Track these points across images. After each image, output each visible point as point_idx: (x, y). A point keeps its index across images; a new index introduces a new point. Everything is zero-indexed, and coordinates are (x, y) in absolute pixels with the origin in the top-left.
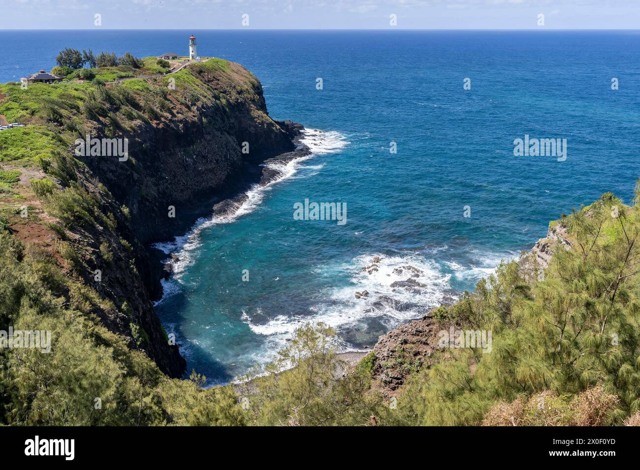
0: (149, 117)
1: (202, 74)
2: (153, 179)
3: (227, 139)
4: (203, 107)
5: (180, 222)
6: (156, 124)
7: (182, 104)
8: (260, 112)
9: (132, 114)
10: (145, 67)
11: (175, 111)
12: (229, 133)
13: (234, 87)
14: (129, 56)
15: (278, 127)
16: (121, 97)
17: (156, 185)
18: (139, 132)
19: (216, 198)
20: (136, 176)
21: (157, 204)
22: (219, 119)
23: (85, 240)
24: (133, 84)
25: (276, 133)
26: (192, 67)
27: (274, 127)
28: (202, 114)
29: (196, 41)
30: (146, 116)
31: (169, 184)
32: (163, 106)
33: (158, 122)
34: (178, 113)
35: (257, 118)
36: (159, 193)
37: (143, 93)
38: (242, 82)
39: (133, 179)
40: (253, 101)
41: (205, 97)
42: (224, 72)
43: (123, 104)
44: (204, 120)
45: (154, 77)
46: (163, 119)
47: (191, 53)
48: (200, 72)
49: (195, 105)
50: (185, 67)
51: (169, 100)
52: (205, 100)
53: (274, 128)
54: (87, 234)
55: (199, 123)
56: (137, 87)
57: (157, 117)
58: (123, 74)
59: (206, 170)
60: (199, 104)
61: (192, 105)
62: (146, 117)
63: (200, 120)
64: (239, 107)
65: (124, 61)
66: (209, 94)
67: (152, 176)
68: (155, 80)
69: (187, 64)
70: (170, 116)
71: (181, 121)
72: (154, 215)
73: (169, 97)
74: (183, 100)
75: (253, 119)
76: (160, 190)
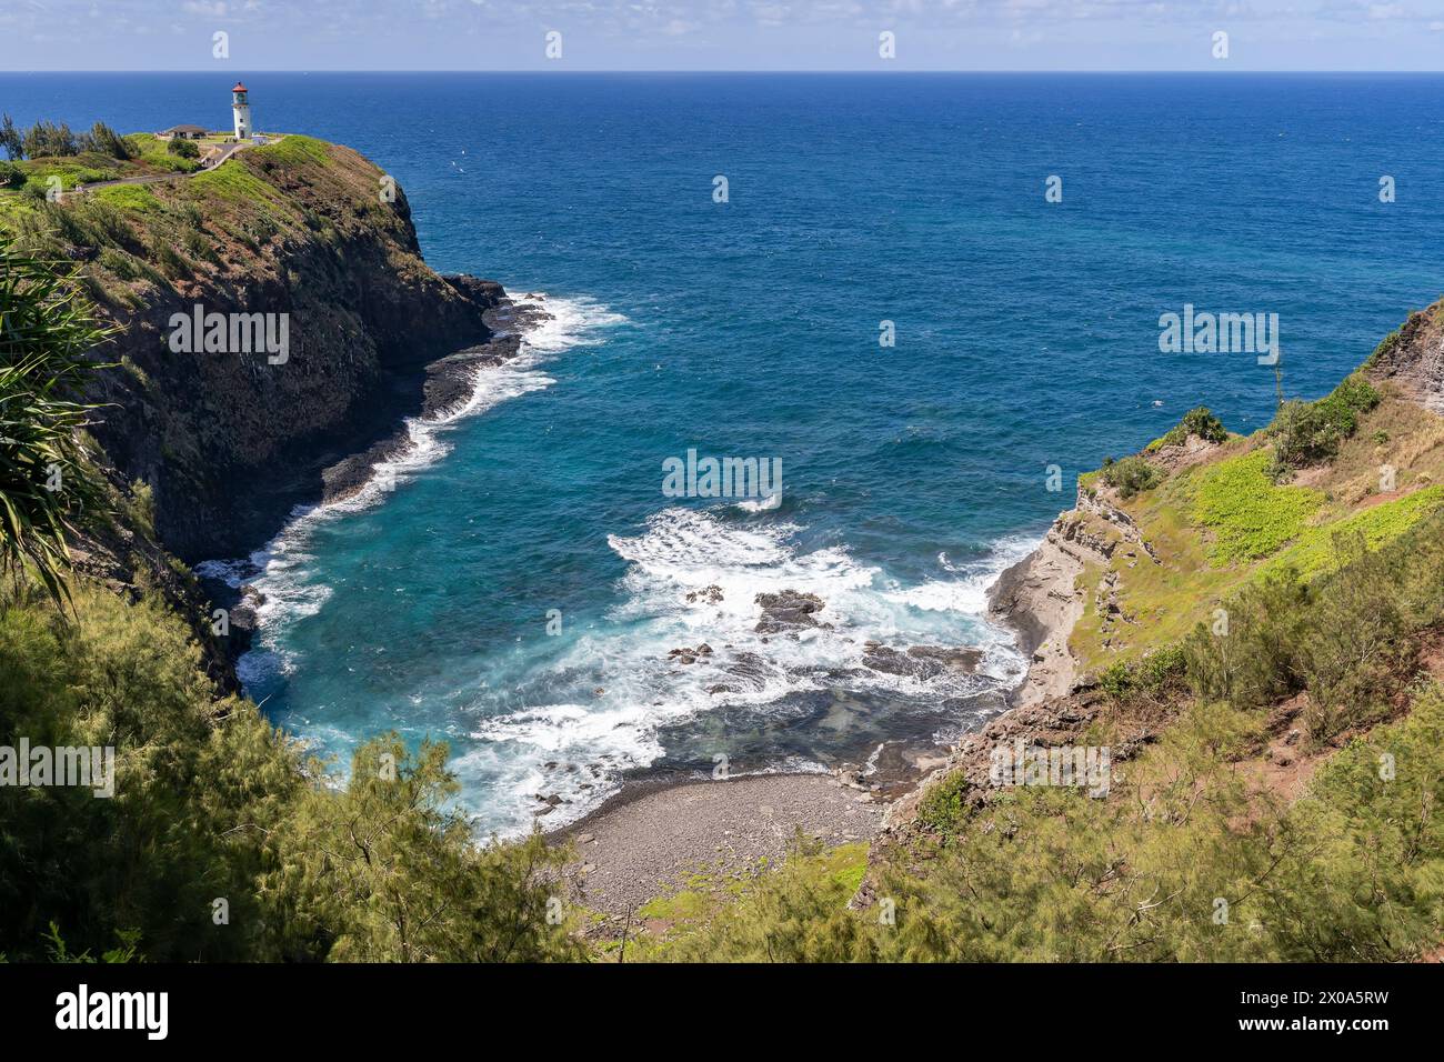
0: (167, 272)
1: (273, 172)
2: (187, 416)
3: (346, 318)
4: (286, 245)
5: (256, 514)
6: (185, 287)
7: (239, 240)
8: (410, 257)
9: (128, 267)
10: (142, 158)
11: (224, 258)
12: (346, 306)
13: (348, 201)
14: (104, 132)
15: (452, 289)
16: (97, 226)
17: (194, 429)
18: (148, 306)
19: (330, 456)
20: (149, 410)
21: (201, 474)
22: (324, 274)
23: (104, 564)
24: (121, 196)
25: (448, 302)
26: (249, 156)
27: (441, 288)
28: (287, 263)
29: (249, 96)
30: (160, 270)
31: (222, 427)
32: (197, 245)
33: (188, 283)
34: (232, 261)
35: (402, 270)
36: (202, 447)
37: (146, 218)
38: (363, 189)
39: (144, 417)
40: (392, 231)
41: (290, 224)
42: (321, 166)
43: (104, 244)
44: (292, 276)
45: (166, 179)
46: (199, 277)
47: (237, 124)
48: (269, 167)
49: (268, 242)
50: (233, 157)
51: (209, 233)
52: (290, 231)
53: (443, 292)
54: (101, 548)
55: (282, 284)
56: (130, 203)
57: (185, 272)
58: (94, 173)
59: (304, 391)
60: (278, 240)
61: (261, 243)
62: (161, 272)
63: (284, 276)
64: (363, 246)
65: (91, 141)
66: (297, 218)
67: (184, 409)
68: (171, 187)
69: (236, 149)
70: (214, 269)
71: (241, 281)
72: (194, 499)
73: (207, 225)
74: (240, 231)
75: (393, 272)
76: (204, 440)
